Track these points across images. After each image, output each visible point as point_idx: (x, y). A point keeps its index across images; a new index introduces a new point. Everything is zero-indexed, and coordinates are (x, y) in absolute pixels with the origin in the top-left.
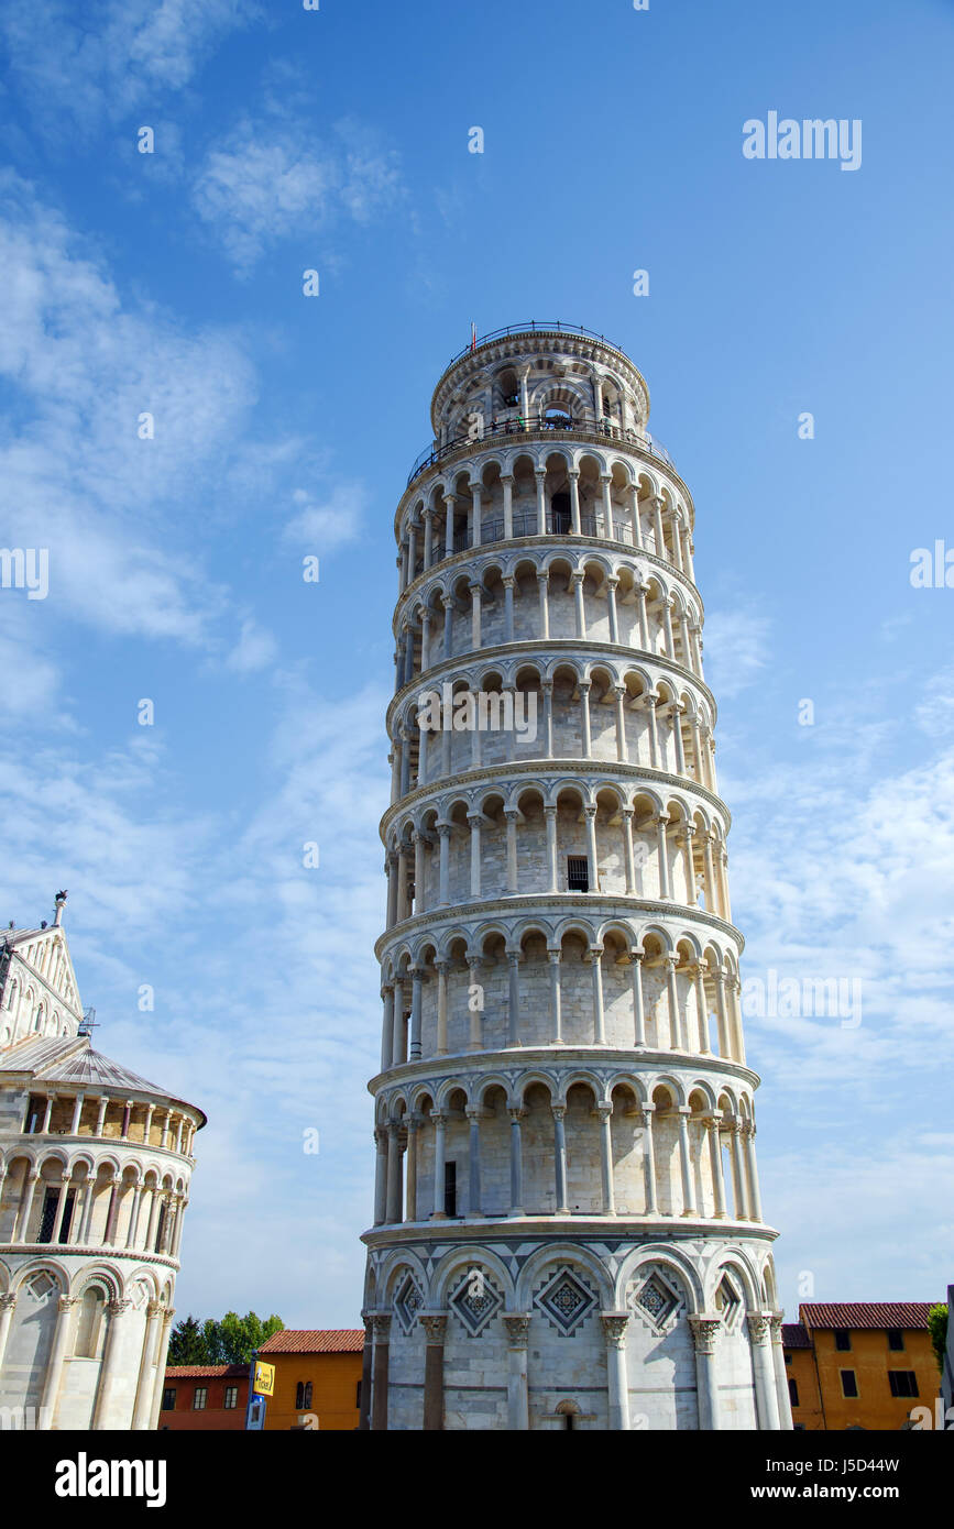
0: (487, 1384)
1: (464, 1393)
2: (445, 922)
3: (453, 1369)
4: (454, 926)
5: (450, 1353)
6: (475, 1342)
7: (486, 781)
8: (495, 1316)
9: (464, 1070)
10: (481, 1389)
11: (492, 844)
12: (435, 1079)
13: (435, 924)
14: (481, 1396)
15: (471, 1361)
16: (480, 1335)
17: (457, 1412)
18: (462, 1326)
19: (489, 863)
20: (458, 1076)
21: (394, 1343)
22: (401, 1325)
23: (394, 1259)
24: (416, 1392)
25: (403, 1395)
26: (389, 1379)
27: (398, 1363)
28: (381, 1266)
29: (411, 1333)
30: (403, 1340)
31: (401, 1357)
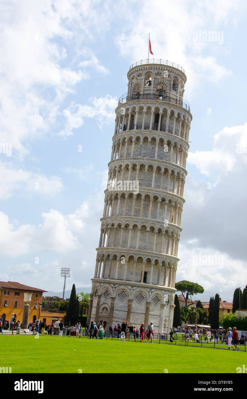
0: (157, 315)
1: (153, 316)
2: (159, 224)
3: (151, 311)
4: (161, 225)
5: (151, 308)
6: (156, 307)
7: (171, 196)
8: (159, 303)
9: (160, 257)
10: (156, 315)
11: (162, 207)
12: (154, 256)
13: (158, 223)
14: (155, 316)
15: (155, 310)
16: (156, 306)
17: (151, 319)
18: (154, 304)
19: (161, 211)
20: (159, 257)
21: (134, 305)
22: (137, 302)
23: (138, 289)
24: (141, 314)
25: (137, 315)
26: (132, 311)
27: (136, 308)
28: (133, 290)
29: (141, 304)
30: (138, 305)
31: (137, 308)
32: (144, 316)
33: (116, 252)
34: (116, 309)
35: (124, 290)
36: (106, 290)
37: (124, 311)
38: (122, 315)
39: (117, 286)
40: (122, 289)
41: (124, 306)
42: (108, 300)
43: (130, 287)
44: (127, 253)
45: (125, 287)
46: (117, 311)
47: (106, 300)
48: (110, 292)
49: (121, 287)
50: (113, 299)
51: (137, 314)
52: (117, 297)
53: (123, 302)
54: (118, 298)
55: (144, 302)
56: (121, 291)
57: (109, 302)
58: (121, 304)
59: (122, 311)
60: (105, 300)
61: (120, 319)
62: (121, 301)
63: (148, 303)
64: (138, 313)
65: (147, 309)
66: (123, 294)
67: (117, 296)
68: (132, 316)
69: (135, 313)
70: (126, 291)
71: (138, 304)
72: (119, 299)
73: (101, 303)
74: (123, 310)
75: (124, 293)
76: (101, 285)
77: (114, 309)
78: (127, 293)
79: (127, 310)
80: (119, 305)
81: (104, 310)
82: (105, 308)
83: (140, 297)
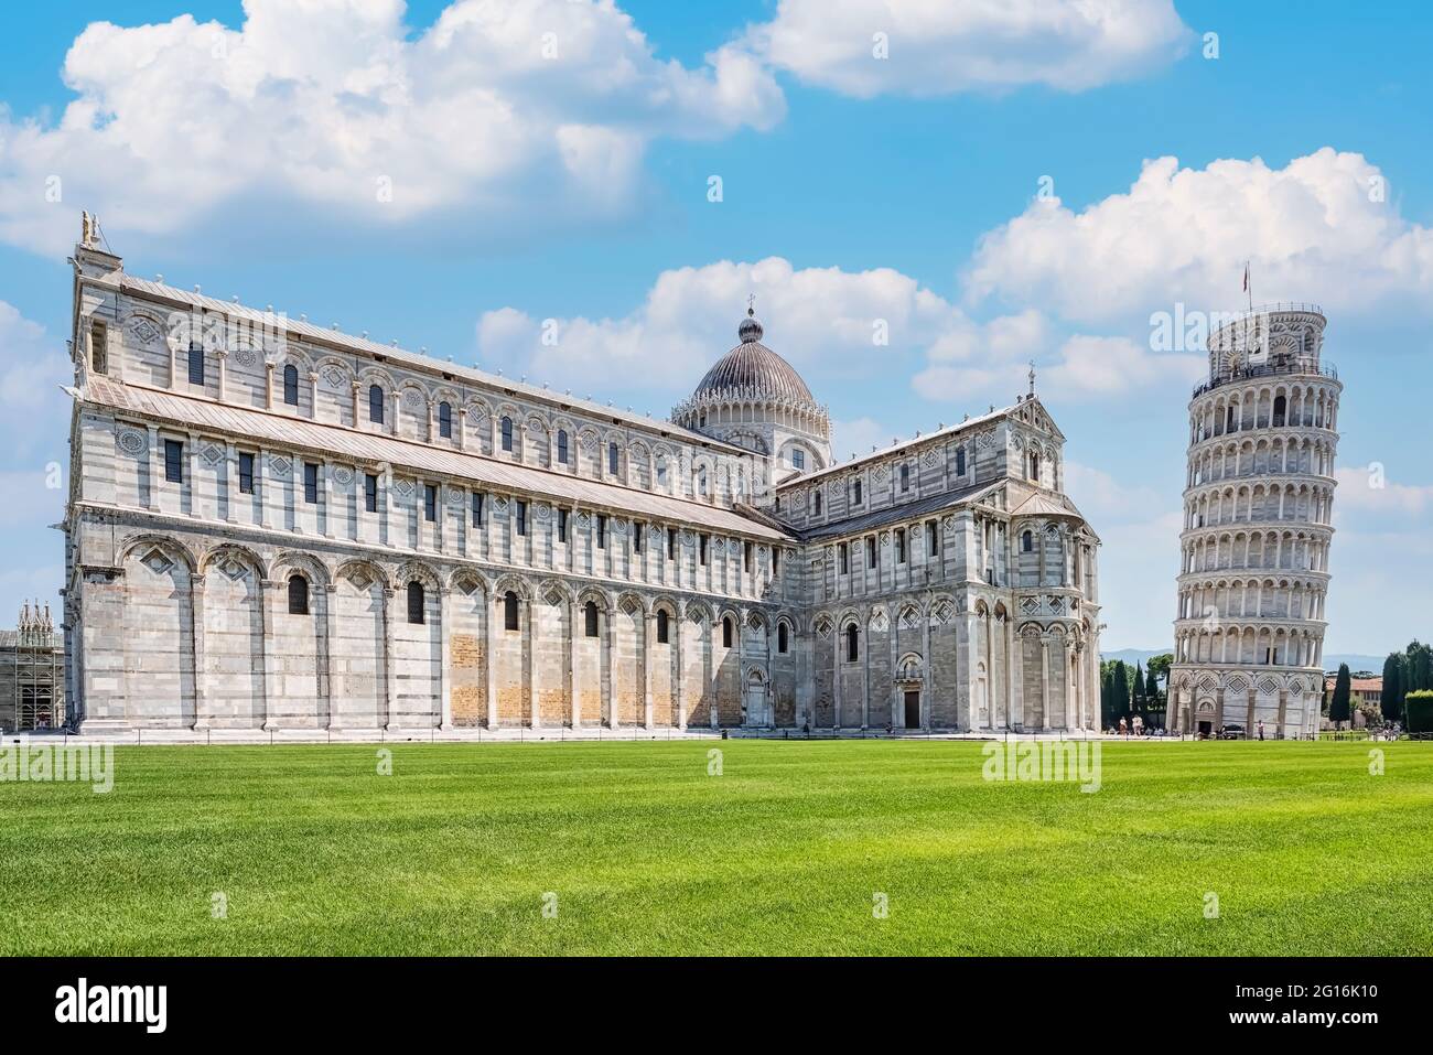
1: (1292, 710)
6: (1295, 698)
9: (1300, 624)
18: (1292, 694)
20: (1298, 626)
21: (1259, 697)
22: (1263, 693)
23: (1266, 674)
24: (1273, 710)
26: (1256, 706)
27: (1262, 702)
28: (1257, 676)
29: (1270, 695)
30: (1266, 696)
31: (1264, 701)
32: (1277, 711)
34: (1228, 704)
35: (1241, 676)
36: (1205, 679)
37: (1243, 706)
38: (1239, 712)
39: (1225, 672)
40: (1236, 677)
41: (1241, 700)
42: (1210, 693)
43: (1251, 673)
45: (1241, 672)
46: (1230, 707)
48: (1214, 681)
49: (1234, 673)
50: (1221, 691)
51: (1265, 709)
52: (1227, 688)
53: (1238, 694)
54: (1229, 689)
55: (1277, 692)
56: (1235, 680)
57: (1215, 695)
58: (1235, 697)
60: (1205, 693)
62: (1235, 693)
63: (1282, 694)
64: (1267, 708)
65: (1282, 702)
66: (1237, 685)
67: (1226, 686)
69: (1261, 707)
70: (1243, 679)
72: (1232, 691)
73: (1198, 698)
74: (1240, 705)
75: (1241, 681)
76: (1194, 672)
77: (1225, 704)
78: (1245, 682)
79: (1247, 704)
80: (1232, 698)
81: (1206, 707)
82: (1206, 704)
83: (1269, 686)
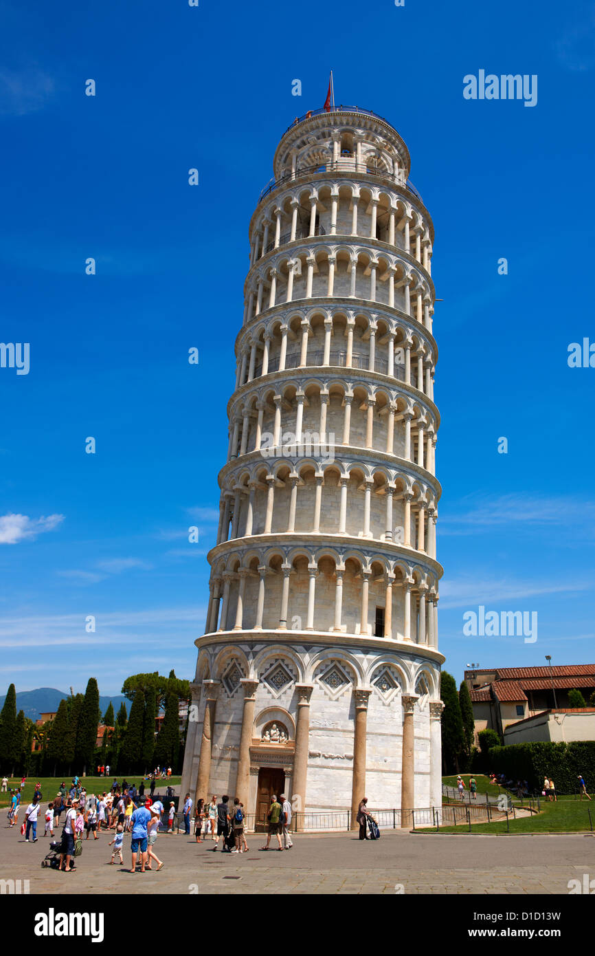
0: (425, 736)
1: (419, 741)
5: (414, 718)
6: (422, 714)
10: (423, 739)
15: (421, 724)
21: (373, 709)
22: (380, 699)
24: (393, 738)
25: (383, 740)
26: (367, 730)
27: (378, 721)
28: (368, 663)
29: (389, 705)
30: (382, 708)
31: (380, 718)
32: (399, 743)
33: (305, 546)
34: (318, 726)
35: (339, 662)
36: (273, 667)
37: (344, 731)
38: (338, 746)
39: (314, 650)
40: (332, 661)
41: (340, 715)
42: (283, 697)
43: (358, 654)
44: (342, 548)
45: (342, 651)
46: (320, 732)
47: (279, 698)
48: (291, 671)
49: (330, 654)
50: (304, 692)
51: (381, 737)
52: (316, 687)
53: (337, 700)
54: (321, 688)
55: (399, 699)
56: (330, 668)
58: (331, 709)
59: (338, 730)
60: (273, 698)
61: (331, 757)
62: (330, 699)
63: (408, 702)
64: (384, 735)
65: (407, 721)
66: (334, 677)
67: (316, 683)
68: (370, 746)
69: (376, 734)
70: (344, 667)
71: (384, 705)
72: (325, 694)
73: (259, 709)
74: (340, 728)
75: (340, 671)
76: (254, 650)
77: (311, 725)
78: (348, 673)
79: (350, 726)
80: (326, 710)
81: (272, 732)
82: (275, 726)
83: (385, 683)
